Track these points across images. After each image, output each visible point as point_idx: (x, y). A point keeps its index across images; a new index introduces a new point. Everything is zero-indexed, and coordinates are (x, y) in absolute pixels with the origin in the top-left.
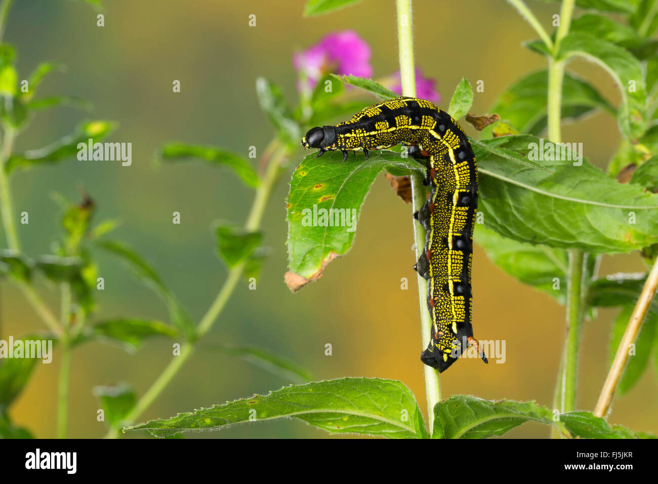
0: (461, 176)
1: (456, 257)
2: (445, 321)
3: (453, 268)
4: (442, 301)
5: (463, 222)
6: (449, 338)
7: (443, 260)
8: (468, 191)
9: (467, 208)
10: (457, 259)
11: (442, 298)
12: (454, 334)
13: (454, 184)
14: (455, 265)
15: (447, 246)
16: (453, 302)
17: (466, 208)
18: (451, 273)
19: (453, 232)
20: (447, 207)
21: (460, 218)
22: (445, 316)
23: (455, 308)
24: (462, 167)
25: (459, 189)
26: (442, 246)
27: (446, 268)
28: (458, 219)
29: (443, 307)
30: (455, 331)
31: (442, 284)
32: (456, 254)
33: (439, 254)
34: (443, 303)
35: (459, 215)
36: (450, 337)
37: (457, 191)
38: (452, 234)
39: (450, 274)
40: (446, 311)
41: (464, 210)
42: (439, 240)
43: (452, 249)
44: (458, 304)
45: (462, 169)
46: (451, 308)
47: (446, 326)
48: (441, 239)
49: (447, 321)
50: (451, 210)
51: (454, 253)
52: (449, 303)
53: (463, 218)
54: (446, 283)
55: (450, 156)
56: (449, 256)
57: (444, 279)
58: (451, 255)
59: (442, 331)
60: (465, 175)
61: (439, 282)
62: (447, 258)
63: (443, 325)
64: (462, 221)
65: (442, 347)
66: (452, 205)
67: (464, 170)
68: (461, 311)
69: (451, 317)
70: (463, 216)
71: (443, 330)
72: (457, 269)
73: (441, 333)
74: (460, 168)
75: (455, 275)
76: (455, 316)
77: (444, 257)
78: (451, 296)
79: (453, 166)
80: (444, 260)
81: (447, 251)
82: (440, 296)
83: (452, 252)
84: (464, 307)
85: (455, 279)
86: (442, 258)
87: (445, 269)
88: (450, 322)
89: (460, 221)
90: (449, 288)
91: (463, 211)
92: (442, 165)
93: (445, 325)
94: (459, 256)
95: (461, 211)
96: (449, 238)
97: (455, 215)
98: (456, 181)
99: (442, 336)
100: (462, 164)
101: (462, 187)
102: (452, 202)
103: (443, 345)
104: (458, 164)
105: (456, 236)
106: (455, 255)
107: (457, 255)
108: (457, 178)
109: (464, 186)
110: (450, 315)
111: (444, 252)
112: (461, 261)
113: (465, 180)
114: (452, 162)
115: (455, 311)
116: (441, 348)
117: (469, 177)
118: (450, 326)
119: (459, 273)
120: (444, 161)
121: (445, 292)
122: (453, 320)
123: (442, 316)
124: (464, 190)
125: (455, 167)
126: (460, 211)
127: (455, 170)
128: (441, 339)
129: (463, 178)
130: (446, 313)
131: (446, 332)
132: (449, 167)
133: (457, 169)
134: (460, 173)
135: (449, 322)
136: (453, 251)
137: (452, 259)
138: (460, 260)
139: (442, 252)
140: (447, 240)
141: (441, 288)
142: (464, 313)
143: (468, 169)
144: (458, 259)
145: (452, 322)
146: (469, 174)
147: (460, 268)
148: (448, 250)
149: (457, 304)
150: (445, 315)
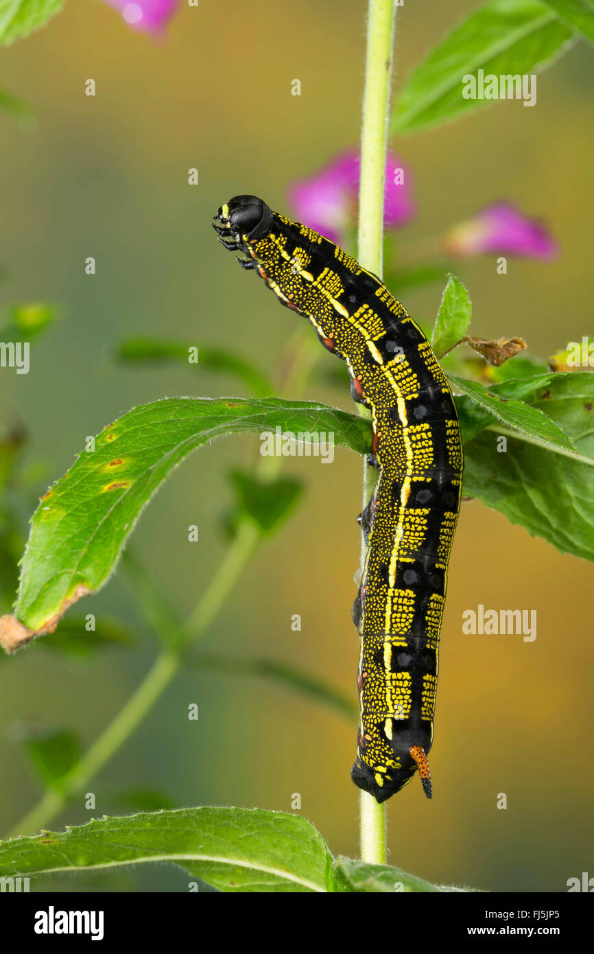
0: (417, 452)
1: (400, 601)
2: (375, 717)
3: (393, 621)
4: (372, 681)
5: (419, 536)
6: (380, 747)
7: (378, 606)
8: (429, 480)
9: (426, 511)
10: (403, 605)
11: (373, 675)
12: (387, 741)
13: (403, 464)
14: (399, 615)
15: (387, 582)
16: (388, 683)
17: (424, 510)
18: (391, 630)
19: (399, 556)
20: (391, 509)
21: (413, 529)
22: (375, 707)
23: (392, 694)
24: (418, 432)
25: (412, 477)
26: (379, 580)
27: (381, 620)
28: (410, 531)
29: (373, 691)
30: (389, 735)
31: (372, 649)
32: (402, 595)
33: (373, 595)
34: (373, 685)
35: (411, 524)
36: (381, 745)
37: (408, 480)
38: (397, 558)
39: (387, 632)
40: (377, 699)
41: (421, 514)
42: (376, 569)
43: (395, 587)
44: (398, 687)
45: (418, 436)
46: (385, 694)
47: (375, 725)
48: (378, 567)
49: (377, 717)
50: (398, 514)
51: (397, 594)
52: (383, 684)
53: (420, 528)
54: (379, 648)
55: (399, 411)
56: (389, 599)
57: (377, 641)
58: (392, 598)
59: (369, 734)
60: (423, 451)
61: (369, 645)
62: (386, 603)
63: (371, 723)
64: (417, 534)
65: (371, 761)
66: (400, 504)
67: (422, 440)
68: (403, 699)
69: (384, 709)
70: (419, 524)
71: (371, 733)
72: (400, 622)
73: (368, 738)
74: (415, 434)
75: (397, 634)
76: (391, 708)
77: (381, 600)
78: (387, 671)
79: (402, 429)
80: (381, 607)
81: (385, 590)
82: (369, 671)
83: (394, 592)
84: (409, 692)
85: (395, 641)
86: (377, 602)
87: (381, 622)
88: (382, 719)
89: (412, 534)
90: (384, 657)
91: (418, 515)
92: (386, 426)
93: (373, 723)
94: (405, 600)
95: (415, 516)
96: (390, 567)
97: (404, 523)
98: (406, 461)
99: (370, 742)
100: (418, 428)
101: (417, 472)
102: (400, 499)
103: (373, 759)
104: (412, 427)
105: (404, 563)
106: (399, 597)
107: (404, 597)
108: (410, 455)
109: (420, 471)
110: (383, 706)
111: (380, 591)
112: (411, 609)
113: (424, 460)
114: (400, 423)
115: (391, 699)
116: (369, 762)
117: (432, 455)
118: (381, 726)
119: (405, 630)
120: (388, 420)
121: (377, 665)
122: (388, 716)
123: (371, 707)
124: (421, 479)
125: (406, 431)
126: (413, 516)
127: (406, 439)
128: (368, 747)
129: (420, 457)
130: (376, 702)
131: (375, 735)
132: (396, 431)
133: (410, 435)
134: (414, 445)
135: (380, 718)
136: (396, 590)
137: (393, 604)
138: (408, 606)
139: (378, 591)
140: (388, 569)
141: (372, 658)
142: (408, 703)
143: (429, 439)
144: (405, 605)
145: (385, 719)
146: (431, 449)
147: (407, 620)
148: (388, 587)
149: (396, 687)
150: (376, 705)
